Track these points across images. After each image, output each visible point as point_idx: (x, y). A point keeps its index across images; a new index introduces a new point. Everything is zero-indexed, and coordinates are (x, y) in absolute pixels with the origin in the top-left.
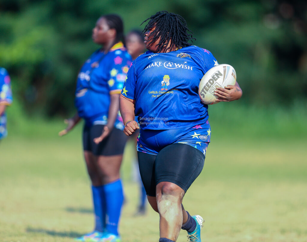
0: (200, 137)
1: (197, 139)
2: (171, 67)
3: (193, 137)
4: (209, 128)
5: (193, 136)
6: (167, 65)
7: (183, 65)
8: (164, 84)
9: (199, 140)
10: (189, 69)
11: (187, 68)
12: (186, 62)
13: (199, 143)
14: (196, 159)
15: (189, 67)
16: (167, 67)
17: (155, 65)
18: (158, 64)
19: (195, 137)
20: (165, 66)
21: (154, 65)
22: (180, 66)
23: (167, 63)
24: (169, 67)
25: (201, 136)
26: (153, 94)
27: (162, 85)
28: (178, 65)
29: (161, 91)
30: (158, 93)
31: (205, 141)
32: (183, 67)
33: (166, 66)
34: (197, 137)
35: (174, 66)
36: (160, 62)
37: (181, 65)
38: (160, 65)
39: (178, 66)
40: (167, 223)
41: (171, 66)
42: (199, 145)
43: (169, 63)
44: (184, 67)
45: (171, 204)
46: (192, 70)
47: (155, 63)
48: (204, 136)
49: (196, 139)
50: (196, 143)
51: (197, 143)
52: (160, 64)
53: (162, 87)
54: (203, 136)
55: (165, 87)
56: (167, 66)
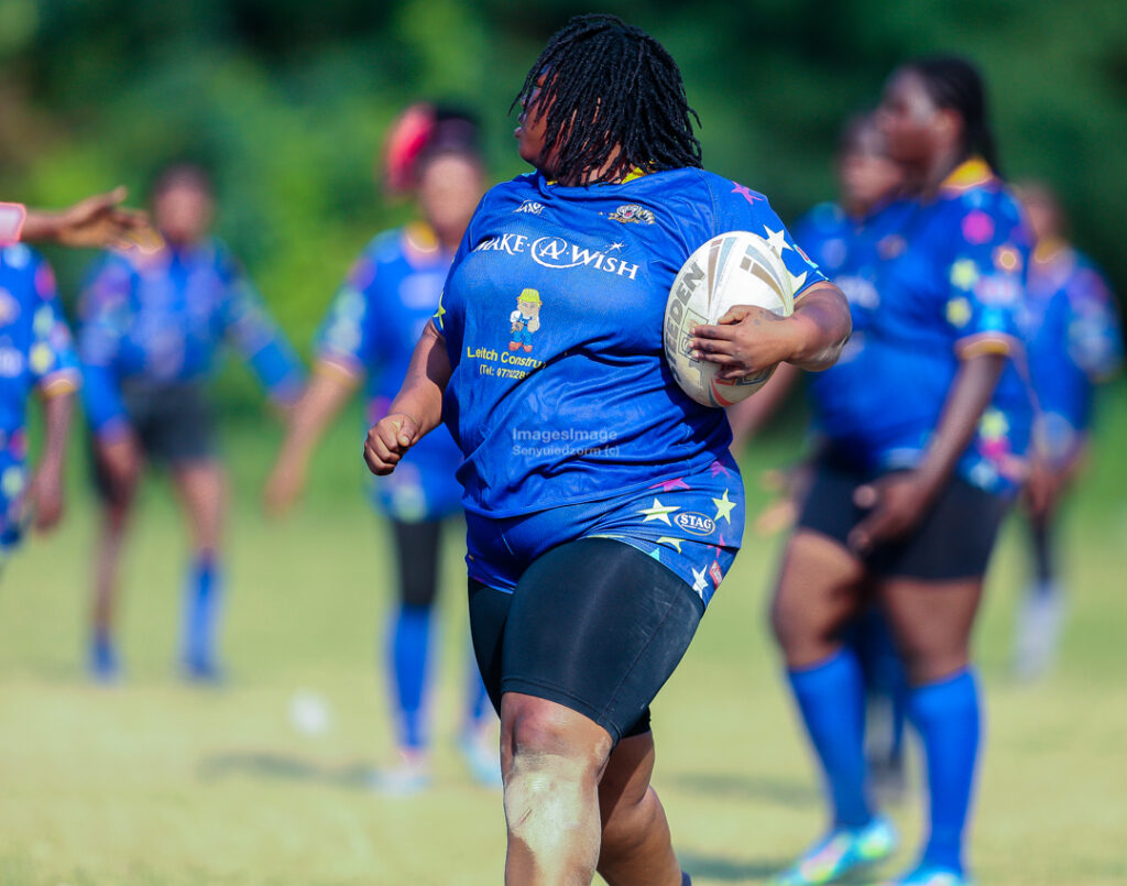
0: (680, 519)
1: (665, 526)
2: (554, 262)
3: (648, 518)
4: (723, 492)
5: (645, 515)
6: (544, 252)
7: (602, 257)
8: (521, 326)
9: (674, 531)
10: (620, 272)
11: (613, 268)
12: (617, 246)
13: (676, 542)
14: (652, 601)
15: (624, 263)
16: (541, 258)
17: (502, 248)
18: (512, 243)
19: (657, 520)
20: (534, 256)
21: (499, 245)
22: (587, 260)
23: (544, 244)
24: (547, 259)
25: (684, 517)
26: (483, 361)
27: (514, 327)
28: (586, 252)
29: (508, 350)
30: (499, 357)
31: (704, 540)
32: (598, 266)
33: (538, 252)
34: (665, 518)
35: (565, 259)
36: (519, 237)
37: (594, 256)
38: (516, 249)
39: (582, 258)
40: (533, 857)
41: (555, 255)
42: (674, 549)
43: (554, 244)
44: (604, 263)
45: (552, 786)
46: (632, 277)
47: (505, 236)
48: (698, 516)
49: (658, 525)
50: (659, 541)
51: (662, 540)
52: (518, 242)
53: (512, 337)
54: (693, 518)
55: (522, 336)
56: (542, 255)
